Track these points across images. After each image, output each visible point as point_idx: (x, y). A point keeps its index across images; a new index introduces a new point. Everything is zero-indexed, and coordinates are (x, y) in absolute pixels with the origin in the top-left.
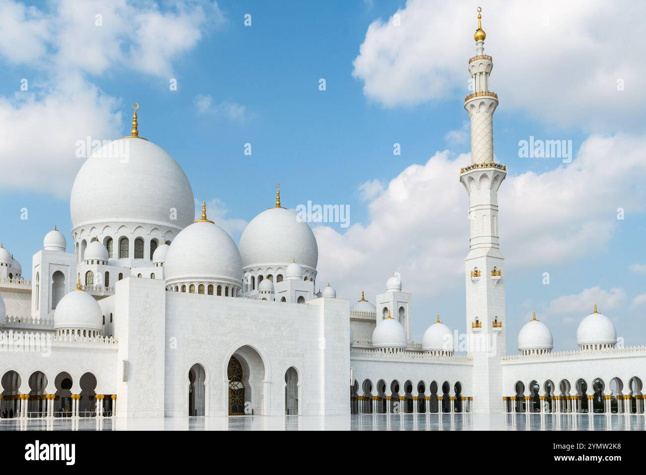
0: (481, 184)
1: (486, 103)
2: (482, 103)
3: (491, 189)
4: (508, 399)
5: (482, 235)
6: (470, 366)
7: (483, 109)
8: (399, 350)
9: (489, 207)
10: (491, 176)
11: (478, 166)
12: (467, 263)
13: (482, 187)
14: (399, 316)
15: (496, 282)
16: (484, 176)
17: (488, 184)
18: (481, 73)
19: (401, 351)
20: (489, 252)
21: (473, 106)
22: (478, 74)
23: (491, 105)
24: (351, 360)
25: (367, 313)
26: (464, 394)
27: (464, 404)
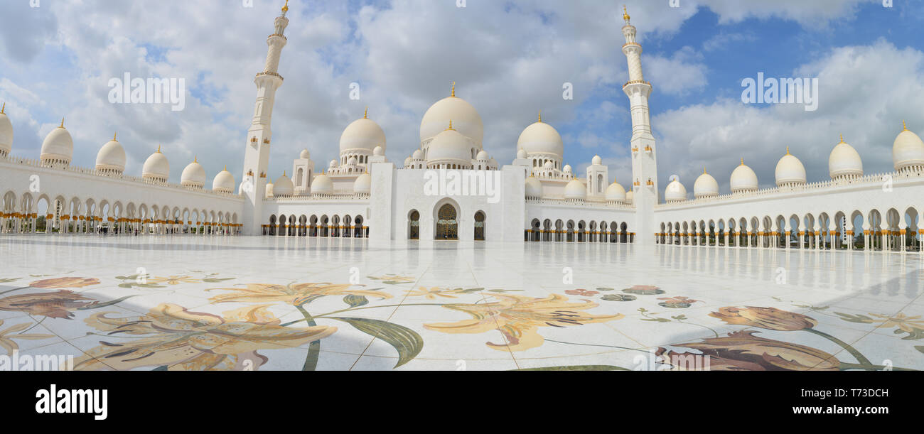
1: (632, 48)
3: (641, 96)
4: (657, 234)
6: (633, 211)
7: (632, 52)
8: (578, 200)
10: (639, 88)
14: (599, 180)
15: (649, 155)
16: (635, 89)
17: (638, 93)
19: (582, 201)
20: (642, 135)
24: (526, 206)
26: (629, 230)
27: (628, 237)
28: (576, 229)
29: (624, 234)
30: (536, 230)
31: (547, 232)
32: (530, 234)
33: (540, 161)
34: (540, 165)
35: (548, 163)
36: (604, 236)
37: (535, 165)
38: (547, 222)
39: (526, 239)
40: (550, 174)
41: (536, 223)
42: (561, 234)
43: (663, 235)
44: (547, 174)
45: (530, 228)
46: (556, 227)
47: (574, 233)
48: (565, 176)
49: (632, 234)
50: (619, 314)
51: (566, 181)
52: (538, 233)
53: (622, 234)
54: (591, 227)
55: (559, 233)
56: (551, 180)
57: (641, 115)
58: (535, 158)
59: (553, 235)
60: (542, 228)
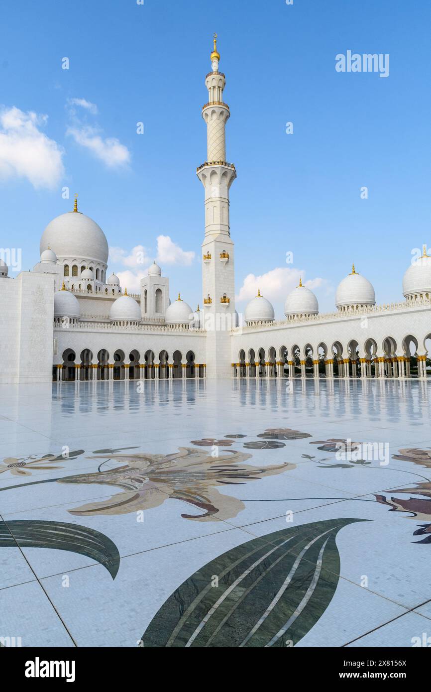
0: (212, 180)
1: (217, 111)
2: (213, 112)
3: (220, 184)
4: (234, 365)
5: (212, 223)
6: (203, 337)
7: (215, 116)
8: (129, 323)
9: (219, 199)
10: (219, 172)
11: (215, 163)
12: (203, 248)
13: (212, 183)
14: (156, 297)
15: (225, 263)
16: (213, 173)
17: (217, 180)
18: (214, 87)
19: (135, 324)
20: (217, 238)
21: (207, 115)
22: (212, 88)
23: (222, 113)
24: (55, 331)
25: (136, 296)
26: (197, 362)
27: (197, 370)
28: (127, 361)
29: (191, 367)
30: (69, 365)
31: (86, 368)
32: (60, 372)
33: (75, 267)
34: (75, 274)
35: (87, 272)
36: (164, 369)
37: (66, 274)
38: (86, 354)
39: (55, 378)
40: (89, 287)
41: (69, 355)
42: (106, 370)
43: (243, 365)
44: (84, 287)
45: (61, 362)
46: (99, 359)
47: (123, 367)
48: (110, 291)
49: (201, 366)
50: (286, 464)
51: (113, 297)
52: (72, 370)
53: (188, 366)
54: (146, 358)
55: (102, 368)
56: (90, 295)
57: (217, 211)
58: (66, 263)
59: (95, 371)
60: (78, 361)
